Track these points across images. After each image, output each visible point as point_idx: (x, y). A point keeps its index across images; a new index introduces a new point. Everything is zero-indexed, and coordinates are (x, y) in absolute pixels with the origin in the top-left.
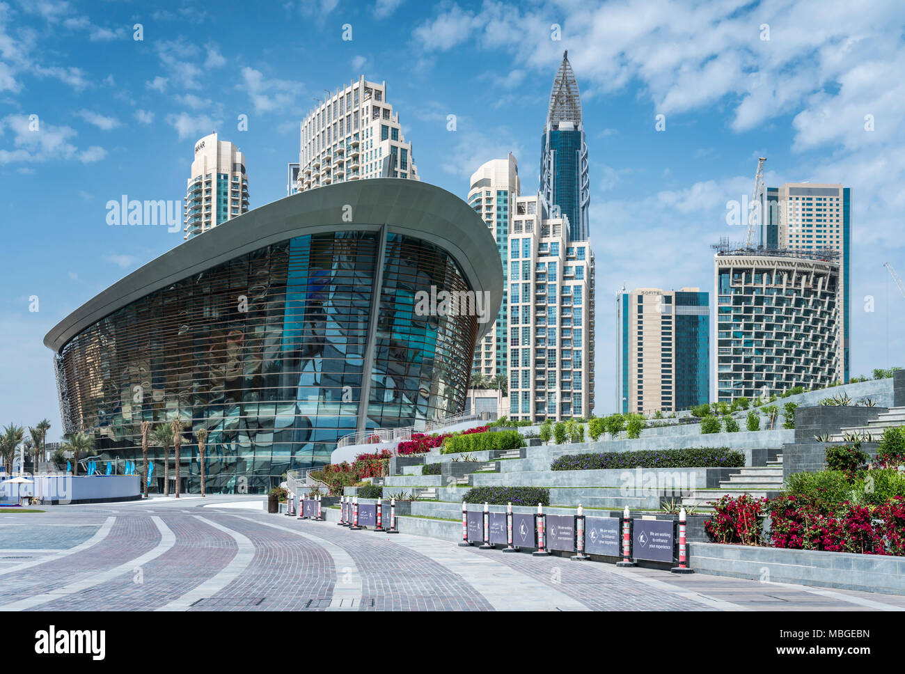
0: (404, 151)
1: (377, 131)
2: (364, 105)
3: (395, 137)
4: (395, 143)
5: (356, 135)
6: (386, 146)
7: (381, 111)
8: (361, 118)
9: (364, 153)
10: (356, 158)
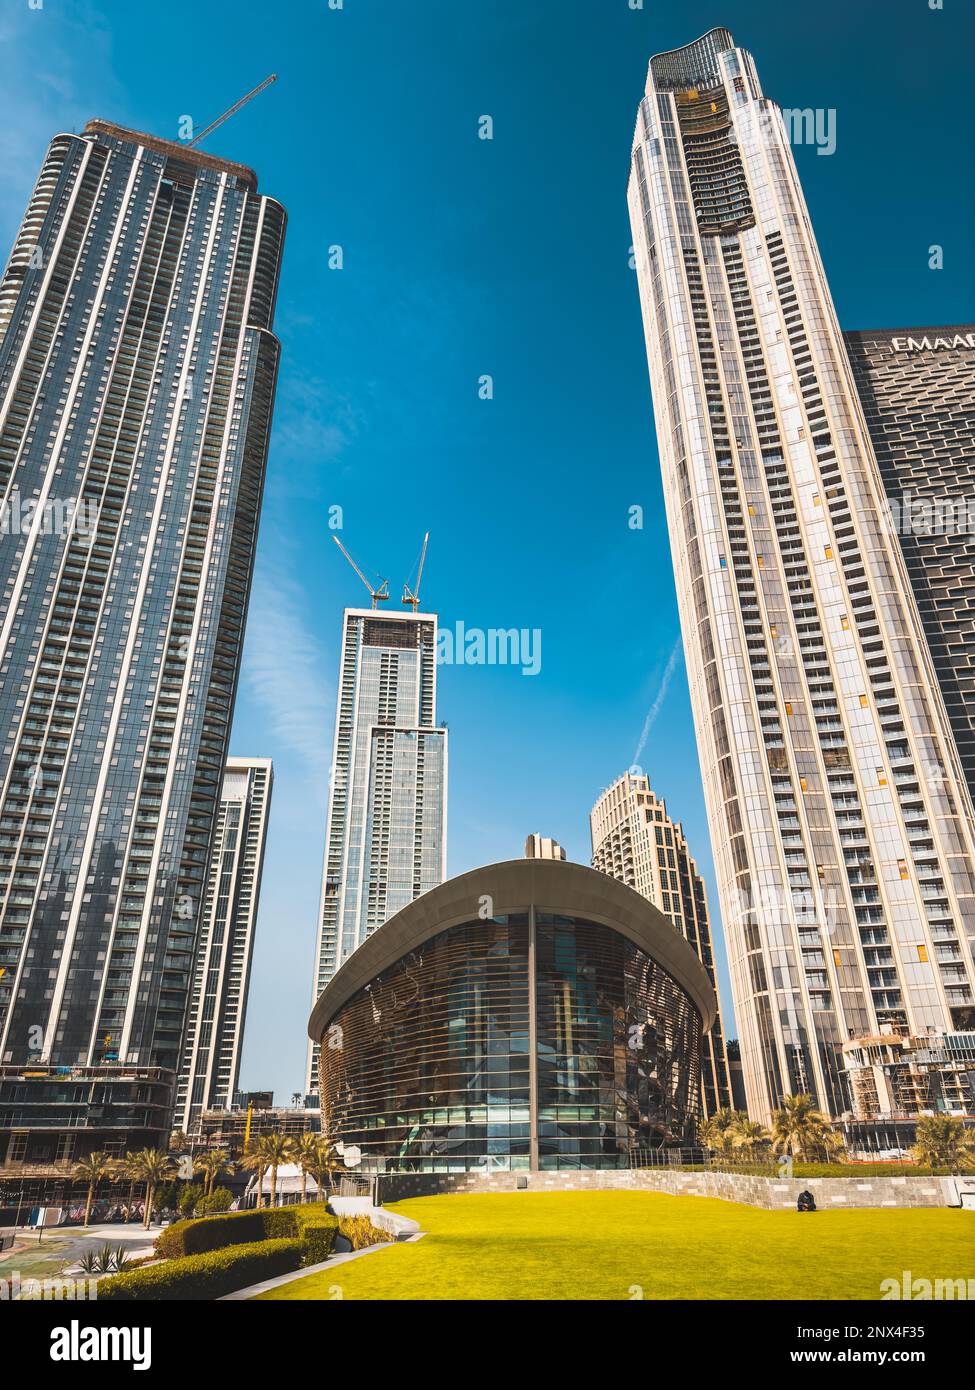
0: (667, 830)
1: (643, 816)
2: (629, 795)
3: (659, 818)
4: (659, 824)
5: (627, 820)
6: (651, 826)
7: (645, 799)
8: (629, 806)
9: (634, 835)
10: (628, 840)
